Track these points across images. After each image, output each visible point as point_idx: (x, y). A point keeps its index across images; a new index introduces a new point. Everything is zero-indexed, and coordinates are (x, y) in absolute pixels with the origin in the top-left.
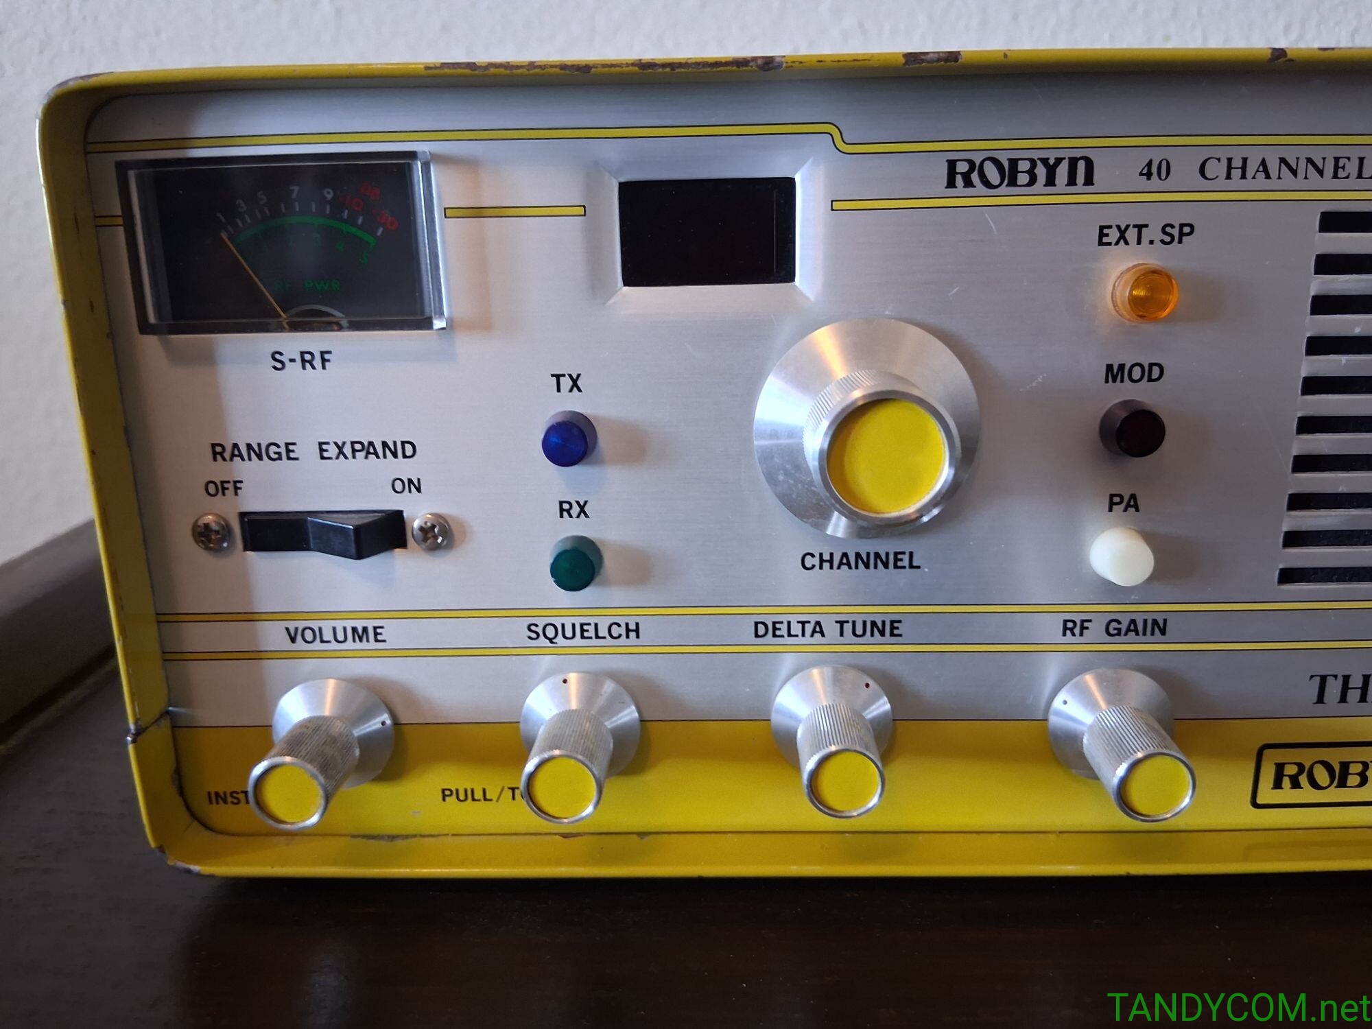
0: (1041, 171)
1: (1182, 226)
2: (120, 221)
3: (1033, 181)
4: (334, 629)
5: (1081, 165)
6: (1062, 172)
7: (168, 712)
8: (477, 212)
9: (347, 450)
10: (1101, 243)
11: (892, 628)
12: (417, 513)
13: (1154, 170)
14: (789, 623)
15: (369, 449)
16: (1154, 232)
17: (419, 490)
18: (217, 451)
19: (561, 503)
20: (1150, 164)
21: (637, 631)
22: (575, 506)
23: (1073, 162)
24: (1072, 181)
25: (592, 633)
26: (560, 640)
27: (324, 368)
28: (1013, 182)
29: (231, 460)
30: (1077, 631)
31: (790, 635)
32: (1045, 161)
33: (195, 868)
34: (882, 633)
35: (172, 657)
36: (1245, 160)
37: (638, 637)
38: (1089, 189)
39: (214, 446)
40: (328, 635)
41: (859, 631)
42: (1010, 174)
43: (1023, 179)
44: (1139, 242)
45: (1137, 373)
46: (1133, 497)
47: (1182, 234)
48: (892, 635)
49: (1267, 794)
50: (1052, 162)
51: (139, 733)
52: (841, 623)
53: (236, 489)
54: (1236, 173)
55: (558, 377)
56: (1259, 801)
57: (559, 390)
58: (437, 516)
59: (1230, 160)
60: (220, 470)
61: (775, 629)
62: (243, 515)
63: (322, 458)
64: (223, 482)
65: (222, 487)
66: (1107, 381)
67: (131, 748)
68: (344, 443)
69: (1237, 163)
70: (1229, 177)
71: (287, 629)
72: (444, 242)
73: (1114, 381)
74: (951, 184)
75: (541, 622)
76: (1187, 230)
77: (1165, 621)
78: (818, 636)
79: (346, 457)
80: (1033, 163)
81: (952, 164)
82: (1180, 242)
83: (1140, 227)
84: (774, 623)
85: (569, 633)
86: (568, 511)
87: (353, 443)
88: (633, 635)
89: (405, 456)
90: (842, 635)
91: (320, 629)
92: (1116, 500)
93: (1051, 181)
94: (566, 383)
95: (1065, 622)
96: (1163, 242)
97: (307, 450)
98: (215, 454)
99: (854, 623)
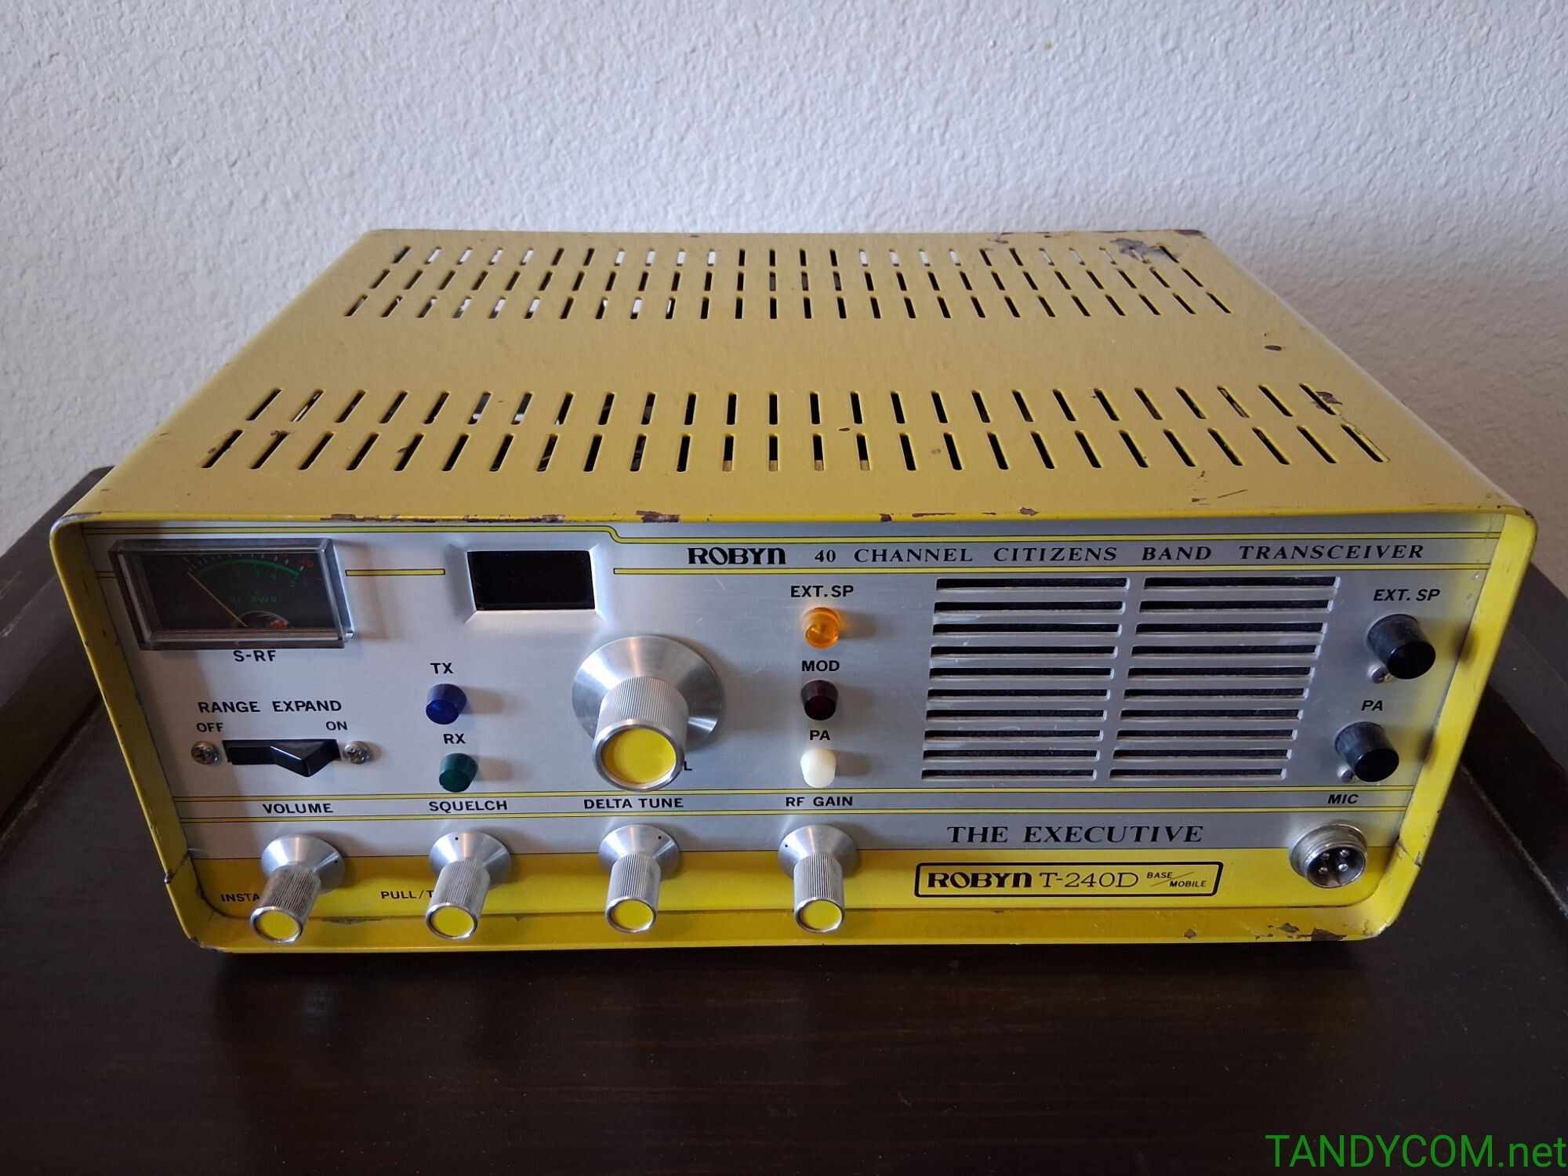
0: (750, 555)
1: (845, 587)
2: (114, 575)
3: (746, 560)
4: (296, 805)
5: (777, 554)
6: (764, 556)
7: (189, 853)
8: (370, 573)
9: (293, 706)
10: (793, 596)
11: (676, 803)
12: (347, 741)
13: (825, 556)
14: (608, 801)
15: (308, 706)
16: (827, 589)
17: (345, 728)
18: (203, 707)
19: (445, 736)
20: (821, 553)
21: (505, 805)
22: (455, 737)
23: (771, 552)
24: (771, 561)
25: (474, 806)
26: (452, 810)
27: (271, 660)
28: (732, 561)
29: (213, 711)
30: (795, 803)
31: (608, 807)
32: (753, 550)
33: (220, 948)
34: (670, 805)
35: (185, 821)
36: (885, 551)
37: (506, 808)
38: (782, 566)
39: (200, 704)
40: (292, 808)
41: (655, 804)
42: (731, 557)
43: (739, 560)
44: (818, 595)
45: (822, 666)
46: (825, 732)
47: (845, 592)
48: (676, 806)
49: (924, 889)
50: (757, 551)
51: (171, 876)
52: (643, 800)
53: (219, 729)
54: (879, 558)
55: (436, 665)
56: (920, 893)
57: (437, 672)
58: (360, 744)
59: (874, 551)
60: (206, 717)
61: (598, 804)
62: (226, 743)
63: (276, 710)
64: (209, 724)
65: (209, 727)
66: (803, 670)
67: (167, 886)
68: (290, 702)
69: (879, 552)
70: (874, 560)
71: (264, 806)
72: (347, 589)
73: (808, 670)
74: (692, 561)
75: (439, 802)
76: (848, 589)
77: (851, 798)
78: (627, 807)
79: (292, 710)
80: (745, 552)
81: (691, 551)
82: (844, 595)
83: (818, 588)
84: (598, 801)
85: (458, 807)
86: (451, 740)
87: (296, 702)
88: (502, 808)
89: (333, 709)
90: (643, 806)
91: (287, 806)
92: (815, 733)
93: (757, 561)
94: (441, 668)
95: (788, 799)
96: (833, 595)
97: (264, 705)
98: (201, 709)
99: (651, 800)
